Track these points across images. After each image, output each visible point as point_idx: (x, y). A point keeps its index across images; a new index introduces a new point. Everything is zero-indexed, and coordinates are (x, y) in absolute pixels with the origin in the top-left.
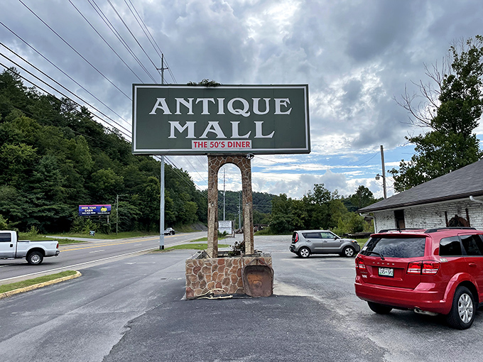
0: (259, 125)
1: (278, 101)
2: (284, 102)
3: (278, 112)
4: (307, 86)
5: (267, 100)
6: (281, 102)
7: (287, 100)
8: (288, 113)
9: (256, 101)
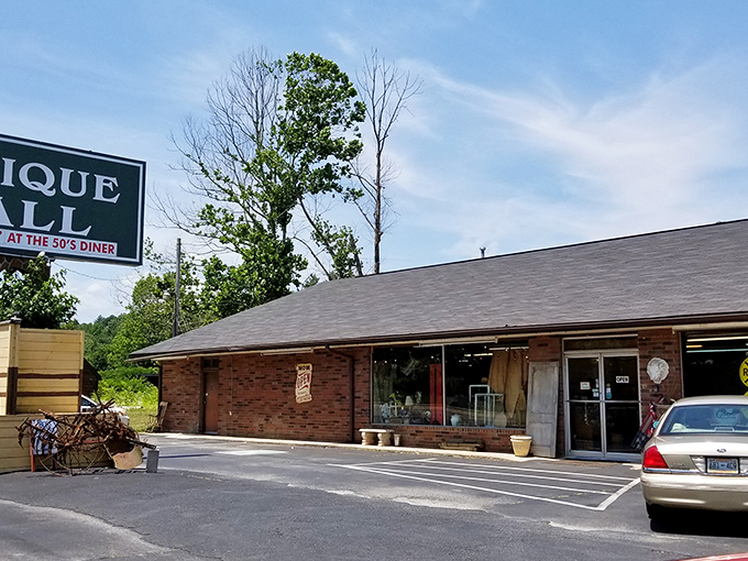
0: (68, 212)
1: (100, 179)
2: (108, 182)
3: (99, 196)
4: (144, 163)
5: (84, 175)
6: (105, 181)
7: (114, 180)
8: (114, 200)
9: (66, 173)
